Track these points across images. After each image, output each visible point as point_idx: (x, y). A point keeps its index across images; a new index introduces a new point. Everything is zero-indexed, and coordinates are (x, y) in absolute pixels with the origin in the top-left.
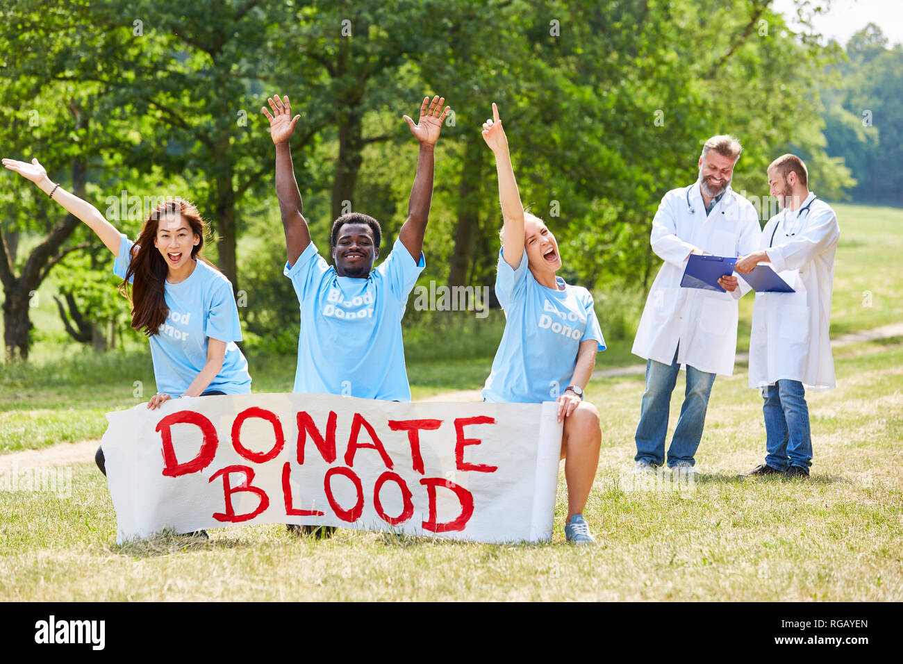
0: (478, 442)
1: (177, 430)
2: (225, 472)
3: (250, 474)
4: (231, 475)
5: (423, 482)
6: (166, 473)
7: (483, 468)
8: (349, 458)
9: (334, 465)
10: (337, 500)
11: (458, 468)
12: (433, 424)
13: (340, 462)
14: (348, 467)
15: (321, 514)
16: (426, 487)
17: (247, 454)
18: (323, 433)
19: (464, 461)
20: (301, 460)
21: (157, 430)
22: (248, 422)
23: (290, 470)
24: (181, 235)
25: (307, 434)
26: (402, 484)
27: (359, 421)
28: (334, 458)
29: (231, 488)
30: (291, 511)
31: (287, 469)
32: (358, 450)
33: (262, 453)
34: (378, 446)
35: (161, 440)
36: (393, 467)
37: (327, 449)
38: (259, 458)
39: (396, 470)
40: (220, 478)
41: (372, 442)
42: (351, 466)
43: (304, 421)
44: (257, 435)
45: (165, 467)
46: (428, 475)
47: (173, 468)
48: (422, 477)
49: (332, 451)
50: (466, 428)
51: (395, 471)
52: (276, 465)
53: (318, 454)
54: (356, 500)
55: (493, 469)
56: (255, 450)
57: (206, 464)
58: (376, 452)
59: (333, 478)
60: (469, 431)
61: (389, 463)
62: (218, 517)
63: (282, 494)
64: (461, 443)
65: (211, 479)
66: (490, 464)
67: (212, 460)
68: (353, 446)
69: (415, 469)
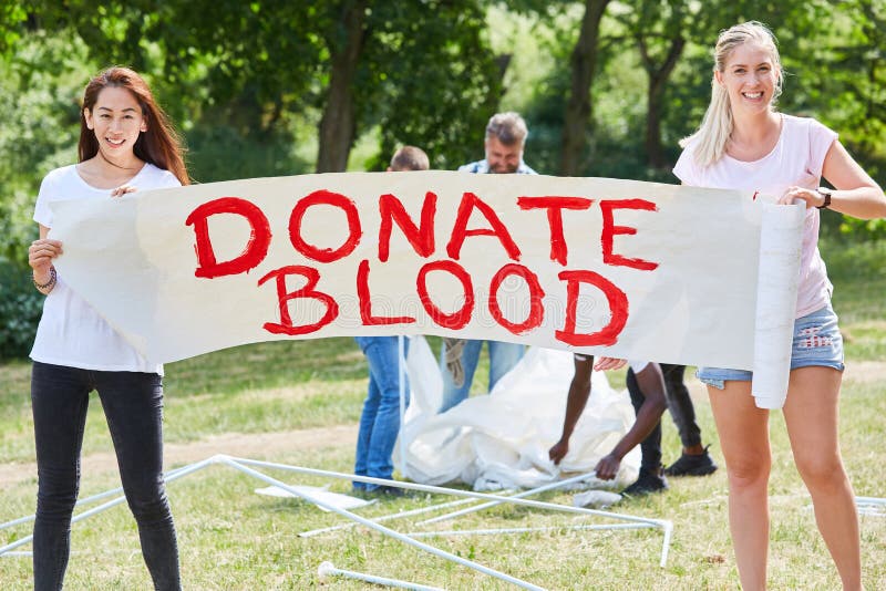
0: (633, 232)
1: (215, 222)
2: (280, 275)
3: (314, 276)
4: (288, 278)
5: (562, 276)
6: (199, 273)
7: (639, 264)
8: (453, 249)
9: (432, 259)
10: (435, 301)
11: (606, 261)
12: (579, 204)
13: (440, 254)
14: (452, 260)
15: (411, 320)
16: (566, 282)
17: (310, 252)
18: (417, 220)
19: (614, 252)
20: (384, 256)
21: (188, 223)
22: (312, 210)
23: (368, 269)
24: (127, 117)
25: (394, 221)
26: (531, 278)
27: (470, 202)
28: (432, 250)
29: (288, 292)
30: (368, 319)
31: (364, 268)
32: (467, 239)
33: (330, 249)
34: (500, 231)
35: (194, 236)
36: (520, 257)
37: (423, 241)
38: (327, 256)
39: (523, 261)
40: (273, 281)
41: (488, 226)
42: (457, 258)
43: (390, 206)
44: (325, 227)
45: (199, 266)
46: (571, 267)
47: (209, 267)
48: (561, 268)
49: (428, 242)
50: (616, 212)
51: (522, 263)
52: (350, 265)
53: (409, 247)
54: (462, 302)
55: (652, 266)
56: (321, 246)
57: (255, 264)
58: (496, 240)
59: (430, 276)
60: (621, 217)
61: (514, 251)
62: (271, 327)
63: (357, 300)
64: (609, 232)
65: (261, 282)
66: (648, 259)
67: (262, 258)
68: (460, 233)
69: (552, 258)
